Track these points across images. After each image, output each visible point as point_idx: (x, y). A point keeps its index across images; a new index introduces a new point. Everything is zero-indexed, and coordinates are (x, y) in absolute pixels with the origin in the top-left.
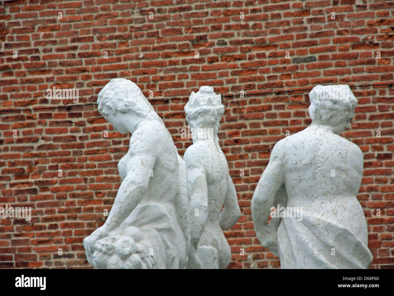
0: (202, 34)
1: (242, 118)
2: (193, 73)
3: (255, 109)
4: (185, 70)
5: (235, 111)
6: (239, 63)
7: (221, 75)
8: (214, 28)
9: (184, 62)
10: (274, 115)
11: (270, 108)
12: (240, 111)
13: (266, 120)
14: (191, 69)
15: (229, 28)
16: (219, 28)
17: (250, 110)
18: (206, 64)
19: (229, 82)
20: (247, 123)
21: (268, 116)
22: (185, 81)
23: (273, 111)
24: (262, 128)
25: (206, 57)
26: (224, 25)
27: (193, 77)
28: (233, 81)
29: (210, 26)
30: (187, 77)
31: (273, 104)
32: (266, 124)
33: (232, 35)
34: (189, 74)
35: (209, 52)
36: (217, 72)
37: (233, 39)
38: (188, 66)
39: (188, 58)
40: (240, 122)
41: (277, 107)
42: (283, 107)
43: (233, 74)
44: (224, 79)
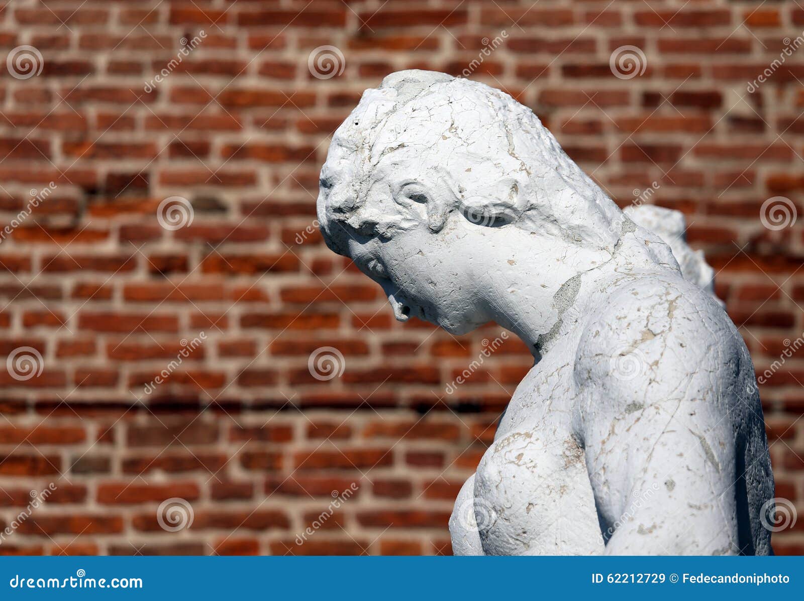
0: (128, 166)
1: (274, 488)
2: (88, 306)
3: (328, 461)
4: (53, 294)
5: (248, 461)
6: (271, 284)
7: (200, 323)
8: (178, 150)
9: (53, 265)
10: (401, 489)
11: (386, 459)
12: (271, 463)
13: (368, 503)
14: (81, 292)
15: (237, 152)
16: (201, 150)
17: (308, 462)
18: (140, 277)
19: (227, 351)
20: (294, 509)
21: (381, 489)
22: (50, 336)
23: (400, 471)
24: (353, 532)
25: (142, 252)
26: (219, 140)
27: (86, 322)
28: (247, 349)
29: (163, 140)
30: (58, 321)
31: (400, 446)
32: (368, 520)
33: (249, 180)
34: (71, 310)
35: (154, 235)
36: (184, 313)
37: (251, 194)
38: (67, 282)
39: (68, 250)
40: (264, 503)
41: (415, 460)
42: (437, 460)
43: (248, 322)
44: (209, 339)
